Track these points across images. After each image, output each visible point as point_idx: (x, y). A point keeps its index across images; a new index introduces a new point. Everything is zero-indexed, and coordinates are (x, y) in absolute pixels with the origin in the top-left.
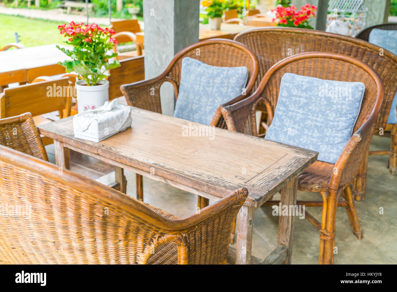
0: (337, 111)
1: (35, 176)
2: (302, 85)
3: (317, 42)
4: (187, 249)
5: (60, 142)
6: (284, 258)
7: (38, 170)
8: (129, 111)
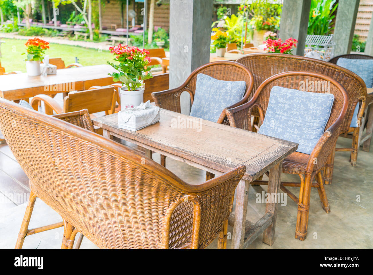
0: (312, 115)
1: (94, 146)
2: (287, 95)
3: (298, 64)
4: (201, 207)
5: (108, 131)
6: (271, 223)
7: (97, 142)
8: (158, 110)
